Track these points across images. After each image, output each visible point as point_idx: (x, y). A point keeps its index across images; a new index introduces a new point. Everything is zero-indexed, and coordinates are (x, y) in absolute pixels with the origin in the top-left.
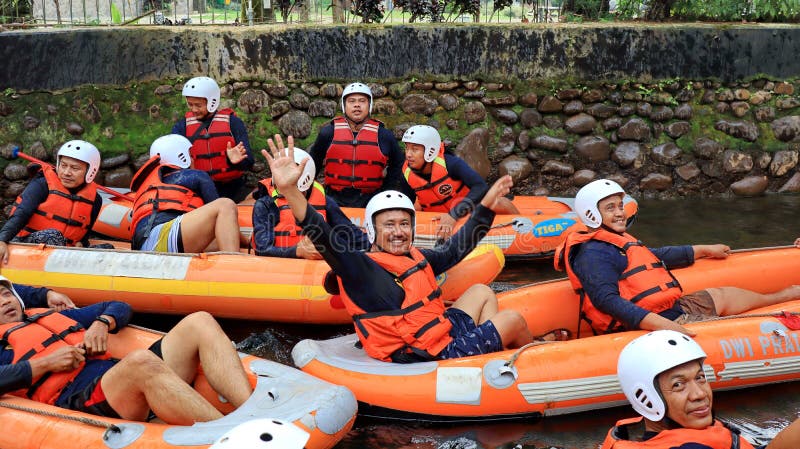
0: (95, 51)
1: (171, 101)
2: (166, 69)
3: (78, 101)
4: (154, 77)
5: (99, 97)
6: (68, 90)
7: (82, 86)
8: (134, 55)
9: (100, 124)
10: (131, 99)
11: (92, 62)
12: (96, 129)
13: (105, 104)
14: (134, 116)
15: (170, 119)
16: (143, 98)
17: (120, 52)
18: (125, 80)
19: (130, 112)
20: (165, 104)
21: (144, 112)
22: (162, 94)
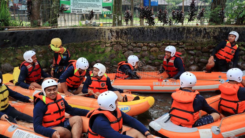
0: (75, 34)
1: (95, 47)
2: (94, 39)
3: (70, 47)
4: (90, 41)
5: (75, 47)
6: (67, 44)
7: (71, 43)
8: (85, 35)
9: (75, 54)
10: (84, 47)
11: (74, 37)
12: (74, 55)
13: (77, 48)
14: (84, 52)
15: (94, 53)
16: (87, 47)
17: (82, 34)
18: (83, 42)
19: (84, 50)
20: (93, 48)
21: (87, 51)
22: (92, 46)
